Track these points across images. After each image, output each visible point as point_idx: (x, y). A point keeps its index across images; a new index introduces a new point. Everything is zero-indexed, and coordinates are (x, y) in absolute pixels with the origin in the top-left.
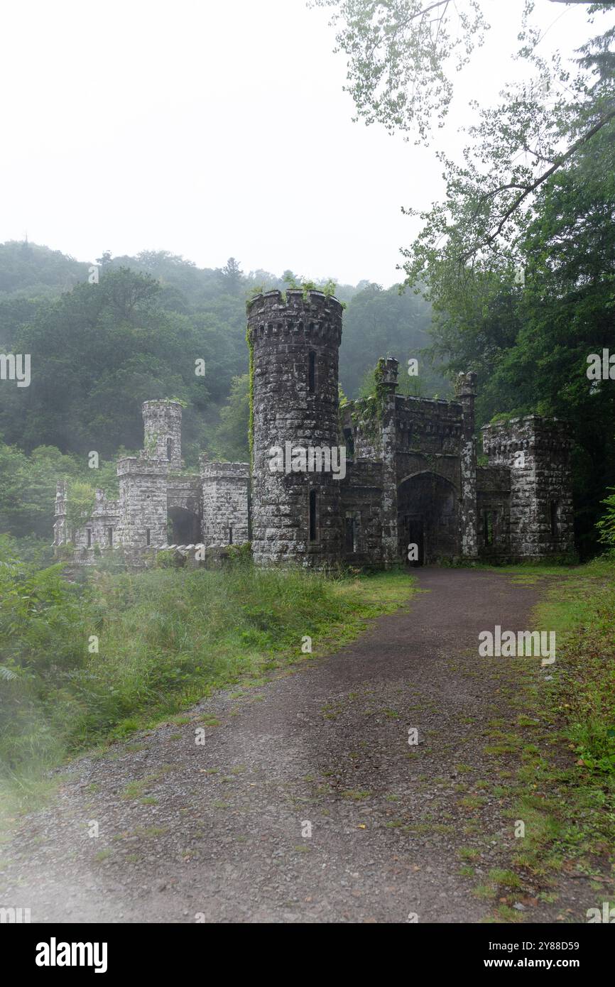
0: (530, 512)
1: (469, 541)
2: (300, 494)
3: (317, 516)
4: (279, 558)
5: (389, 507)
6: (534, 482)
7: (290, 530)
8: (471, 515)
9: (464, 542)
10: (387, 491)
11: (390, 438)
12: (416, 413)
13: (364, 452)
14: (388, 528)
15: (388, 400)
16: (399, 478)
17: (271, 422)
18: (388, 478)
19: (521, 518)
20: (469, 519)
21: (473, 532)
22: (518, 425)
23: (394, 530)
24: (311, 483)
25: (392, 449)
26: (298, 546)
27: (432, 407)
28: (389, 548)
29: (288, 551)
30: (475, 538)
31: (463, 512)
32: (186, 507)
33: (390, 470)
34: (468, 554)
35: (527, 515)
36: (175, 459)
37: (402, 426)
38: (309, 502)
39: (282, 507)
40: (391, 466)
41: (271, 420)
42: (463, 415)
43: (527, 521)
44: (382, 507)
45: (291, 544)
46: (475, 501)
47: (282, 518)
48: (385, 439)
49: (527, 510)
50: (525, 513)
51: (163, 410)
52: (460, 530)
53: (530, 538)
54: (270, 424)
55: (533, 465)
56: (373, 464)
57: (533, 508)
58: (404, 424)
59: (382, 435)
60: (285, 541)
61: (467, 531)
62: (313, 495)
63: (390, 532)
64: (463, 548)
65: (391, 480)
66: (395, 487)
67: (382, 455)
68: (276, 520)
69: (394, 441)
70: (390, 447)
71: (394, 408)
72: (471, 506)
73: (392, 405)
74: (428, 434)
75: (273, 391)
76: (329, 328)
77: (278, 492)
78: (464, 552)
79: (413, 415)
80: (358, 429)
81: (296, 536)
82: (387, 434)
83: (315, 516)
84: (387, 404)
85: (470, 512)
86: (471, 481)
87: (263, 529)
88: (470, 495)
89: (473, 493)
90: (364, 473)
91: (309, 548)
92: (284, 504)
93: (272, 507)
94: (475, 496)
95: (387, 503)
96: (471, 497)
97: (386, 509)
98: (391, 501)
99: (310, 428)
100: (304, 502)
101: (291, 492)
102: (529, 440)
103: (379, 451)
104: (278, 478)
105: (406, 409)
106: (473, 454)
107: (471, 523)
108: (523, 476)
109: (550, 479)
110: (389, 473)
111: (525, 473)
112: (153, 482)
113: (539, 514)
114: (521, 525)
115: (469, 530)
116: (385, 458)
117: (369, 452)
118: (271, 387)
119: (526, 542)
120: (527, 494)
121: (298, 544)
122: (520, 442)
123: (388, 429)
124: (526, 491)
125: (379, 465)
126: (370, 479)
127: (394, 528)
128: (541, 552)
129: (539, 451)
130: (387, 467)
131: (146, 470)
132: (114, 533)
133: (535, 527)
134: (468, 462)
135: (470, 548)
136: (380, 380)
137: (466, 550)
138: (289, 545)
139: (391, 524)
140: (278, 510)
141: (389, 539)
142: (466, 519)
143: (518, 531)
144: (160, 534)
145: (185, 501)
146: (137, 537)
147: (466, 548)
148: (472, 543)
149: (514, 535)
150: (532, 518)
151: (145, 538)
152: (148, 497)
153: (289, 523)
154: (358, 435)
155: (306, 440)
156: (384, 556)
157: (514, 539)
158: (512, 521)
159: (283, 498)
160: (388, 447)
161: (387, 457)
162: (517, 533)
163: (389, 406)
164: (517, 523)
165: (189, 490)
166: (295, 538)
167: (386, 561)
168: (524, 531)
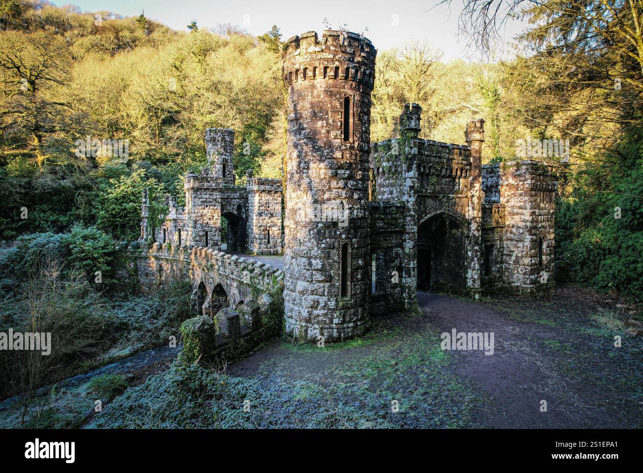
0: (523, 247)
1: (473, 275)
2: (333, 248)
3: (349, 270)
4: (310, 313)
5: (410, 249)
6: (528, 221)
7: (322, 285)
8: (477, 251)
9: (469, 275)
10: (409, 233)
11: (413, 182)
12: (434, 157)
13: (385, 192)
14: (409, 269)
15: (412, 145)
16: (419, 220)
17: (305, 171)
18: (410, 221)
19: (513, 251)
20: (474, 254)
21: (477, 267)
22: (515, 168)
23: (414, 270)
24: (344, 236)
25: (415, 193)
26: (329, 303)
27: (447, 151)
28: (409, 288)
29: (319, 308)
30: (479, 272)
31: (469, 248)
32: (236, 212)
33: (412, 213)
34: (472, 287)
35: (520, 249)
36: (229, 174)
37: (422, 170)
38: (341, 257)
39: (314, 262)
40: (413, 209)
41: (304, 168)
42: (472, 159)
43: (519, 255)
44: (403, 248)
45: (322, 300)
46: (480, 238)
47: (314, 272)
48: (409, 183)
49: (520, 245)
50: (518, 247)
51: (220, 136)
52: (466, 264)
53: (522, 270)
54: (303, 173)
55: (528, 205)
56: (398, 207)
57: (526, 244)
58: (424, 167)
59: (405, 179)
60: (316, 297)
61: (472, 265)
62: (345, 248)
63: (410, 273)
64: (468, 280)
65: (412, 223)
66: (416, 230)
67: (405, 198)
68: (308, 274)
69: (416, 185)
70: (413, 191)
71: (417, 153)
72: (476, 243)
73: (415, 151)
74: (444, 177)
75: (307, 138)
76: (364, 73)
77: (309, 245)
78: (469, 284)
79: (433, 159)
80: (381, 170)
81: (328, 292)
82: (411, 178)
83: (347, 271)
84: (411, 149)
85: (475, 248)
86: (478, 219)
87: (295, 281)
88: (476, 233)
89: (478, 231)
90: (389, 217)
91: (341, 304)
92: (316, 258)
93: (304, 260)
94: (480, 233)
95: (408, 245)
96: (477, 235)
97: (407, 251)
98: (412, 243)
99: (343, 179)
100: (335, 255)
101: (323, 246)
102: (525, 182)
103: (402, 193)
104: (310, 230)
105: (426, 153)
106: (479, 195)
107: (476, 259)
108: (517, 214)
109: (540, 217)
110: (411, 216)
111: (520, 211)
112: (211, 195)
113: (531, 249)
114: (513, 258)
115: (474, 264)
116: (408, 202)
117: (391, 193)
118: (305, 133)
119: (518, 272)
120: (521, 231)
121: (329, 299)
122: (516, 184)
123: (411, 174)
124: (519, 227)
125: (403, 208)
126: (394, 222)
127: (414, 268)
128: (531, 284)
129: (533, 193)
130: (409, 210)
131: (206, 185)
132: (182, 233)
133: (527, 261)
134: (475, 202)
135: (474, 281)
136: (405, 126)
137: (470, 283)
138: (321, 301)
139: (412, 265)
140: (310, 264)
141: (409, 280)
142: (472, 254)
143: (511, 262)
144: (215, 235)
145: (235, 207)
146: (198, 238)
147: (471, 280)
148: (476, 277)
149: (507, 266)
150: (524, 253)
151: (204, 238)
152: (207, 206)
153: (320, 279)
154: (380, 175)
155: (340, 190)
156: (404, 295)
157: (507, 269)
158: (505, 252)
159: (315, 252)
160: (410, 191)
161: (411, 201)
162: (510, 264)
163: (412, 151)
164: (510, 255)
165: (239, 199)
166: (326, 294)
167: (406, 301)
168: (516, 262)
